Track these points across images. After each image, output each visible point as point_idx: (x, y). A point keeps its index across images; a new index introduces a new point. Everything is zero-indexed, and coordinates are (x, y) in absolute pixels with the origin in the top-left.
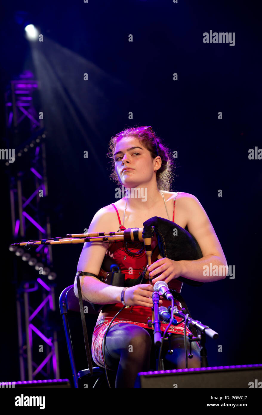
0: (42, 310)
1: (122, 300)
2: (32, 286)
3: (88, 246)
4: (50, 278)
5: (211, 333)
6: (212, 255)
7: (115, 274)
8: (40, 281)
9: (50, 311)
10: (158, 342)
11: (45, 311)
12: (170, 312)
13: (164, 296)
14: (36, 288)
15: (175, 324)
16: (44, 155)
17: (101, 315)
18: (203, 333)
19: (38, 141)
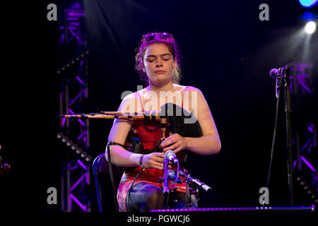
0: (80, 184)
1: (141, 163)
2: (72, 166)
3: (117, 122)
4: (87, 159)
5: (206, 187)
6: (210, 134)
7: (137, 145)
8: (79, 161)
9: (86, 185)
10: (166, 193)
11: (82, 185)
12: (176, 173)
13: (172, 161)
14: (76, 167)
15: (179, 183)
16: (87, 67)
17: (124, 175)
18: (200, 188)
19: (82, 56)
